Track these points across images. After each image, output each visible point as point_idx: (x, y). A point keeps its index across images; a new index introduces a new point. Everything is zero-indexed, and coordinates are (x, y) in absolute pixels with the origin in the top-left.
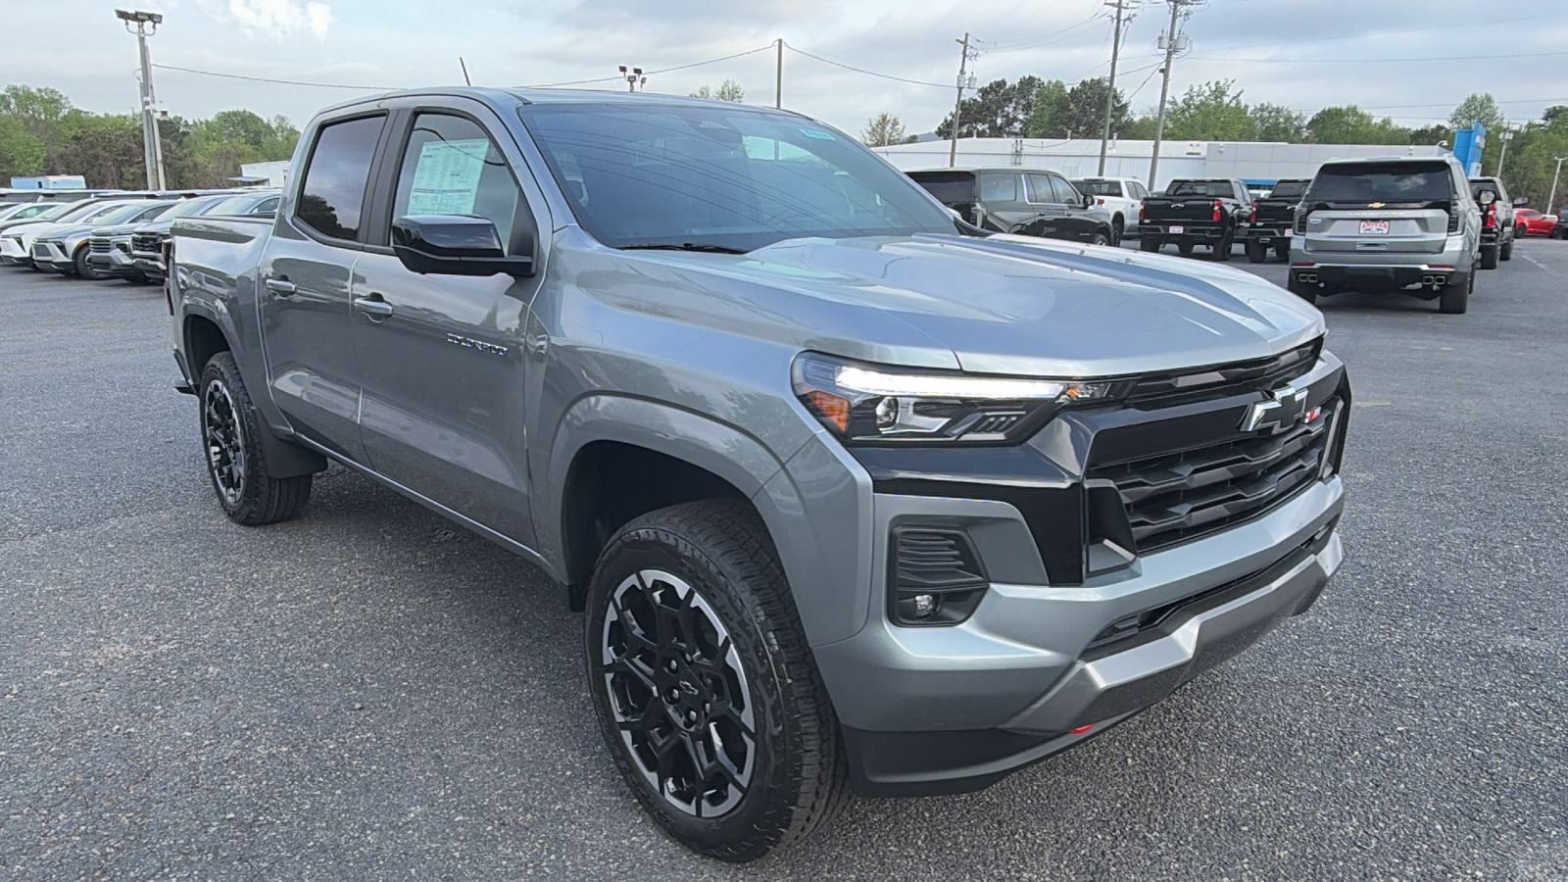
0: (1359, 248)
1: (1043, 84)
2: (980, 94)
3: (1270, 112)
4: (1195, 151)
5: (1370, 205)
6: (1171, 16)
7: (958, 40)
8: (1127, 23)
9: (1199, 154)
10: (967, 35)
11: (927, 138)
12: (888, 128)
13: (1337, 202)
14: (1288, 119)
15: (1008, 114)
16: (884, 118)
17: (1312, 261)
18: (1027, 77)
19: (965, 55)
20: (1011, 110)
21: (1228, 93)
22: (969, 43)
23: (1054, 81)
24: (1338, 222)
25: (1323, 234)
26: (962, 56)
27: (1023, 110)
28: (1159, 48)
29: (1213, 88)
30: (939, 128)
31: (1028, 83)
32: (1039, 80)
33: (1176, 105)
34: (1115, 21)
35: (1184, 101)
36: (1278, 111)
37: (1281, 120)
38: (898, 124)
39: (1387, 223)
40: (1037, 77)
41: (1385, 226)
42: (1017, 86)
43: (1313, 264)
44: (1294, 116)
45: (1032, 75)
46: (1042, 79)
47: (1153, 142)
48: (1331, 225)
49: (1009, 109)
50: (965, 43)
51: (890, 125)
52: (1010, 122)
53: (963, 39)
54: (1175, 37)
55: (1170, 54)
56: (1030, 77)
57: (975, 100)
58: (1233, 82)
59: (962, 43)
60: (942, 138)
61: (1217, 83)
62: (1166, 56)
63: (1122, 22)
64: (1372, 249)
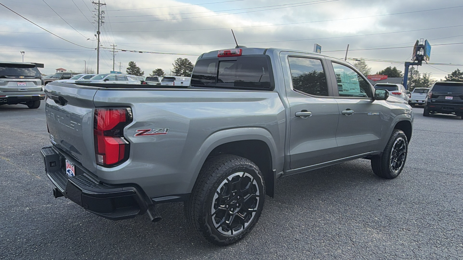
0: (19, 90)
5: (20, 77)
13: (7, 76)
17: (5, 95)
24: (9, 82)
25: (5, 86)
39: (25, 82)
41: (25, 84)
43: (5, 96)
48: (8, 83)
64: (23, 90)
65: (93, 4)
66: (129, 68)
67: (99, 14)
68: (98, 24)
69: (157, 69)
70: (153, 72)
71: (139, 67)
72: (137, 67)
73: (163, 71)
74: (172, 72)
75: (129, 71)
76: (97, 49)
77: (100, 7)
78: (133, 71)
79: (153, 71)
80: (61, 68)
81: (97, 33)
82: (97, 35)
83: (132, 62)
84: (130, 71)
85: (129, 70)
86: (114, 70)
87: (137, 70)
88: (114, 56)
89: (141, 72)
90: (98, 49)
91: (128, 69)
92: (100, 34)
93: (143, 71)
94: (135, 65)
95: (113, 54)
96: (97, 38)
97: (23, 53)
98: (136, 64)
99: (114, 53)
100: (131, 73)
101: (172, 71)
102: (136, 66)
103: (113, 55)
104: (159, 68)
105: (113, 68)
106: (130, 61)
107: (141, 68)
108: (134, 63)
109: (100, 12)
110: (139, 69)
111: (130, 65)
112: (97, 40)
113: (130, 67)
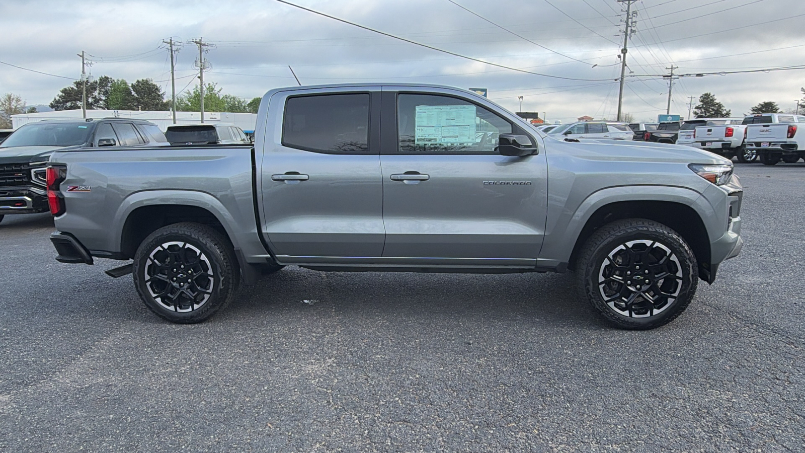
1: (114, 81)
2: (75, 85)
3: (231, 99)
4: (214, 117)
6: (199, 51)
7: (78, 55)
8: (176, 52)
9: (216, 118)
10: (83, 52)
11: (43, 109)
12: (13, 103)
14: (239, 102)
15: (96, 96)
16: (9, 98)
18: (103, 77)
19: (83, 63)
20: (97, 94)
21: (215, 89)
22: (85, 57)
23: (120, 80)
26: (82, 64)
27: (104, 95)
28: (196, 66)
29: (208, 87)
30: (52, 104)
31: (104, 81)
32: (111, 78)
33: (190, 94)
34: (170, 51)
35: (194, 92)
36: (234, 98)
37: (236, 103)
38: (20, 101)
40: (110, 77)
42: (98, 82)
44: (242, 101)
45: (107, 76)
46: (113, 79)
47: (200, 113)
49: (96, 93)
50: (82, 56)
51: (14, 101)
52: (97, 101)
53: (81, 54)
54: (203, 61)
55: (201, 69)
56: (105, 77)
57: (72, 88)
58: (216, 84)
59: (81, 56)
60: (54, 109)
61: (209, 84)
62: (200, 70)
63: (173, 52)
65: (619, 2)
66: (700, 106)
67: (628, 18)
68: (624, 36)
69: (762, 103)
70: (753, 110)
71: (721, 103)
72: (717, 104)
73: (777, 105)
74: (799, 107)
75: (698, 111)
76: (620, 79)
77: (630, 6)
78: (707, 110)
79: (752, 108)
80: (586, 116)
81: (622, 53)
82: (622, 55)
83: (706, 95)
84: (702, 112)
85: (700, 111)
86: (668, 113)
87: (716, 109)
88: (670, 87)
89: (724, 112)
90: (622, 79)
91: (697, 108)
92: (626, 52)
93: (728, 110)
94: (713, 100)
95: (669, 83)
96: (622, 60)
97: (521, 99)
98: (715, 97)
99: (671, 81)
100: (704, 114)
101: (799, 103)
102: (715, 101)
103: (669, 85)
104: (767, 101)
105: (667, 108)
106: (704, 94)
107: (723, 105)
108: (712, 95)
109: (631, 14)
110: (720, 106)
111: (702, 101)
112: (622, 63)
113: (702, 103)
